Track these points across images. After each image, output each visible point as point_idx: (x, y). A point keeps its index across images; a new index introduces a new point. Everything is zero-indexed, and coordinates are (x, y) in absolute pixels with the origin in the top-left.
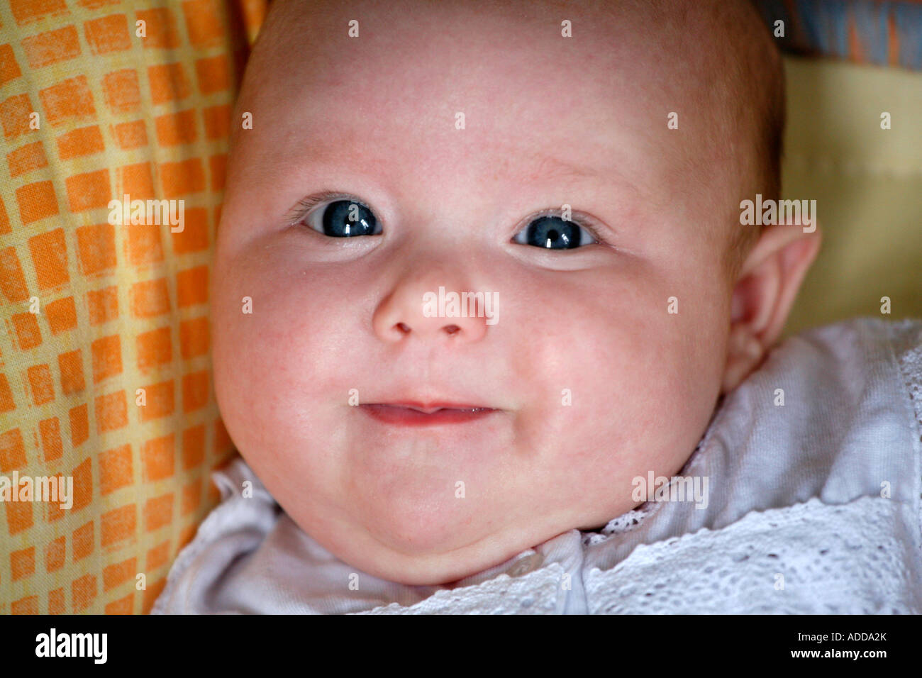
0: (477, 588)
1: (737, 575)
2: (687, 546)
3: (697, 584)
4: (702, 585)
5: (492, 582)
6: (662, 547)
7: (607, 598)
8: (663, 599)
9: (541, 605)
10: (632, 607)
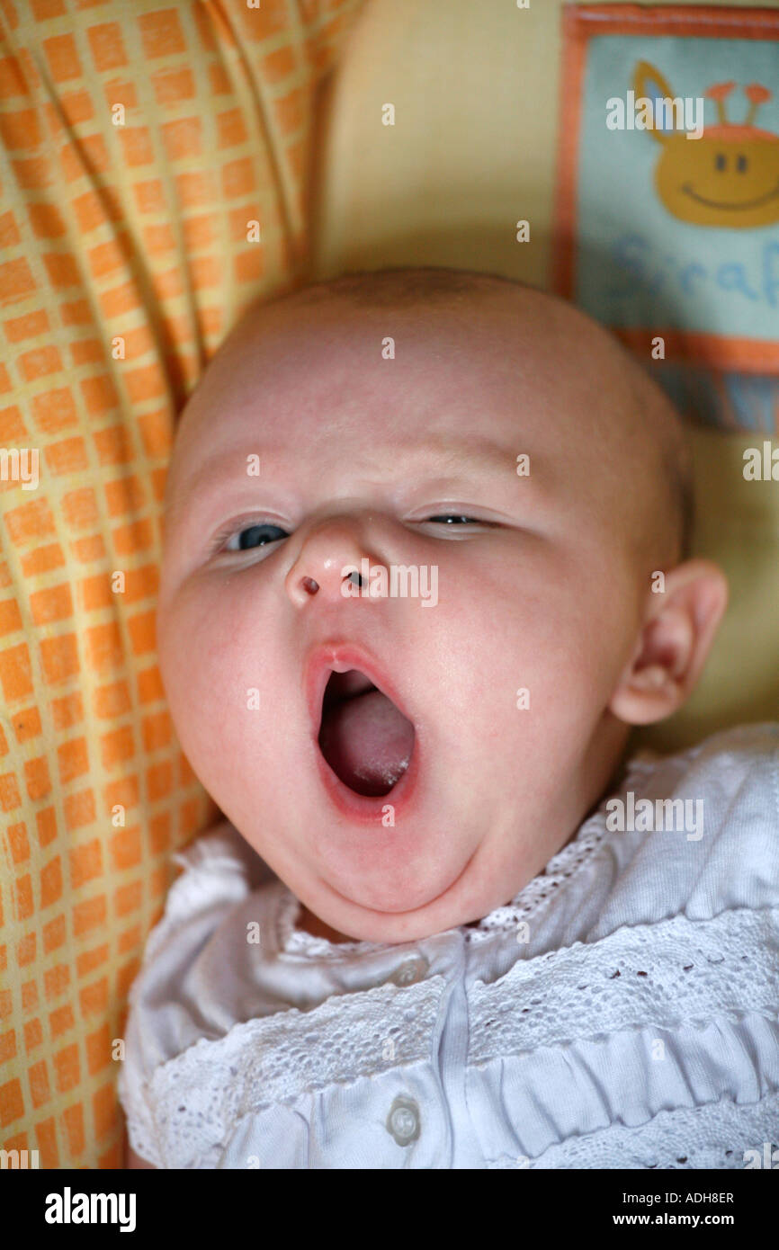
0: (364, 995)
1: (610, 992)
2: (562, 960)
3: (571, 1002)
4: (575, 1002)
5: (379, 990)
6: (540, 962)
7: (487, 1012)
8: (538, 1016)
9: (422, 1021)
10: (509, 1023)
